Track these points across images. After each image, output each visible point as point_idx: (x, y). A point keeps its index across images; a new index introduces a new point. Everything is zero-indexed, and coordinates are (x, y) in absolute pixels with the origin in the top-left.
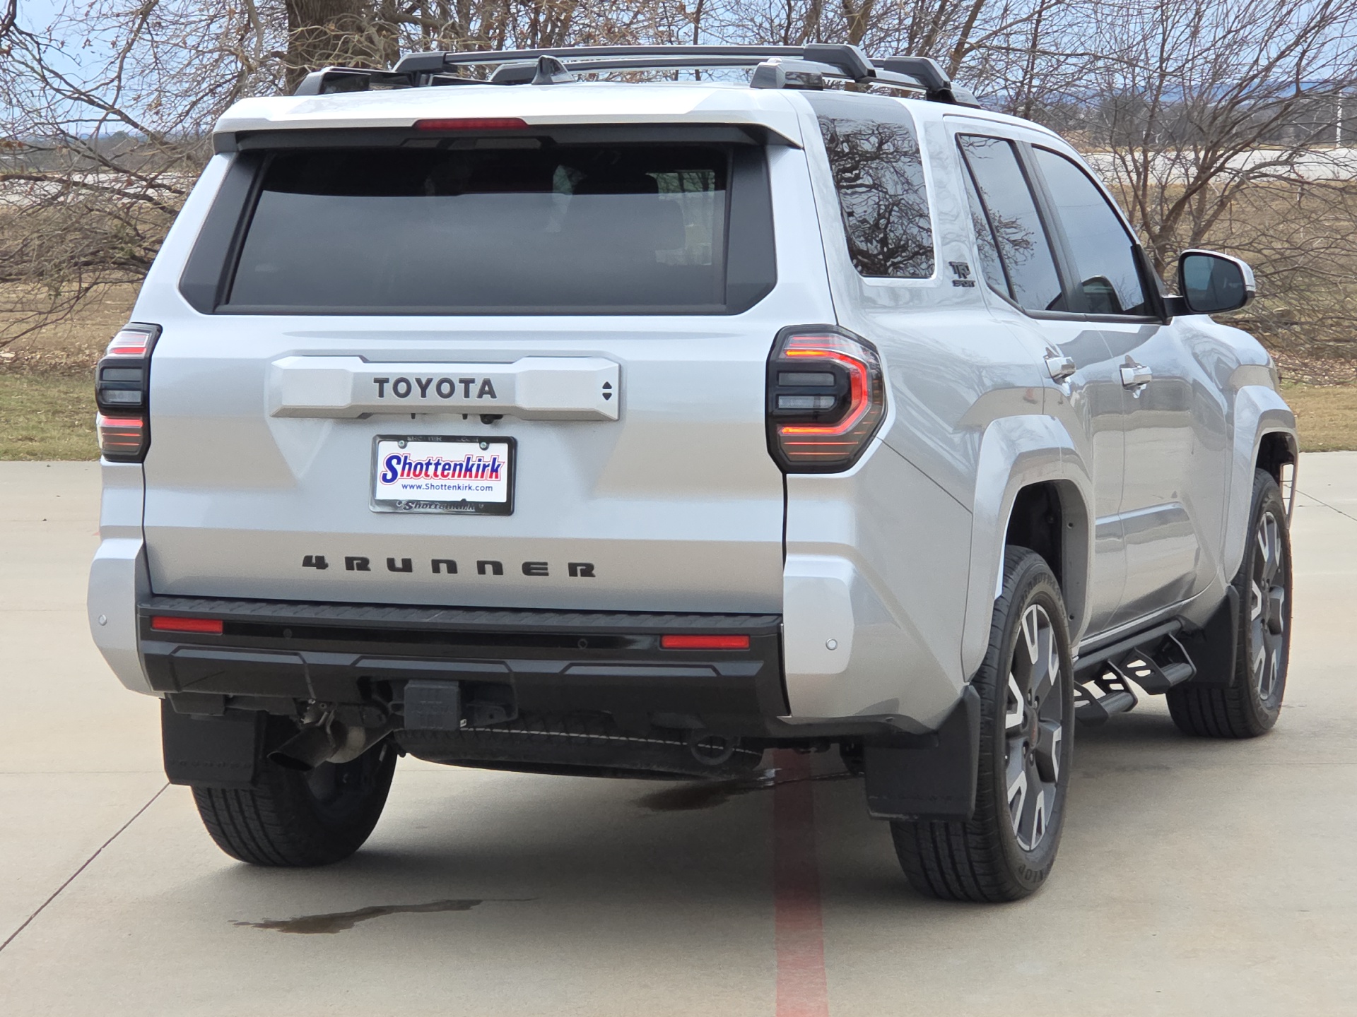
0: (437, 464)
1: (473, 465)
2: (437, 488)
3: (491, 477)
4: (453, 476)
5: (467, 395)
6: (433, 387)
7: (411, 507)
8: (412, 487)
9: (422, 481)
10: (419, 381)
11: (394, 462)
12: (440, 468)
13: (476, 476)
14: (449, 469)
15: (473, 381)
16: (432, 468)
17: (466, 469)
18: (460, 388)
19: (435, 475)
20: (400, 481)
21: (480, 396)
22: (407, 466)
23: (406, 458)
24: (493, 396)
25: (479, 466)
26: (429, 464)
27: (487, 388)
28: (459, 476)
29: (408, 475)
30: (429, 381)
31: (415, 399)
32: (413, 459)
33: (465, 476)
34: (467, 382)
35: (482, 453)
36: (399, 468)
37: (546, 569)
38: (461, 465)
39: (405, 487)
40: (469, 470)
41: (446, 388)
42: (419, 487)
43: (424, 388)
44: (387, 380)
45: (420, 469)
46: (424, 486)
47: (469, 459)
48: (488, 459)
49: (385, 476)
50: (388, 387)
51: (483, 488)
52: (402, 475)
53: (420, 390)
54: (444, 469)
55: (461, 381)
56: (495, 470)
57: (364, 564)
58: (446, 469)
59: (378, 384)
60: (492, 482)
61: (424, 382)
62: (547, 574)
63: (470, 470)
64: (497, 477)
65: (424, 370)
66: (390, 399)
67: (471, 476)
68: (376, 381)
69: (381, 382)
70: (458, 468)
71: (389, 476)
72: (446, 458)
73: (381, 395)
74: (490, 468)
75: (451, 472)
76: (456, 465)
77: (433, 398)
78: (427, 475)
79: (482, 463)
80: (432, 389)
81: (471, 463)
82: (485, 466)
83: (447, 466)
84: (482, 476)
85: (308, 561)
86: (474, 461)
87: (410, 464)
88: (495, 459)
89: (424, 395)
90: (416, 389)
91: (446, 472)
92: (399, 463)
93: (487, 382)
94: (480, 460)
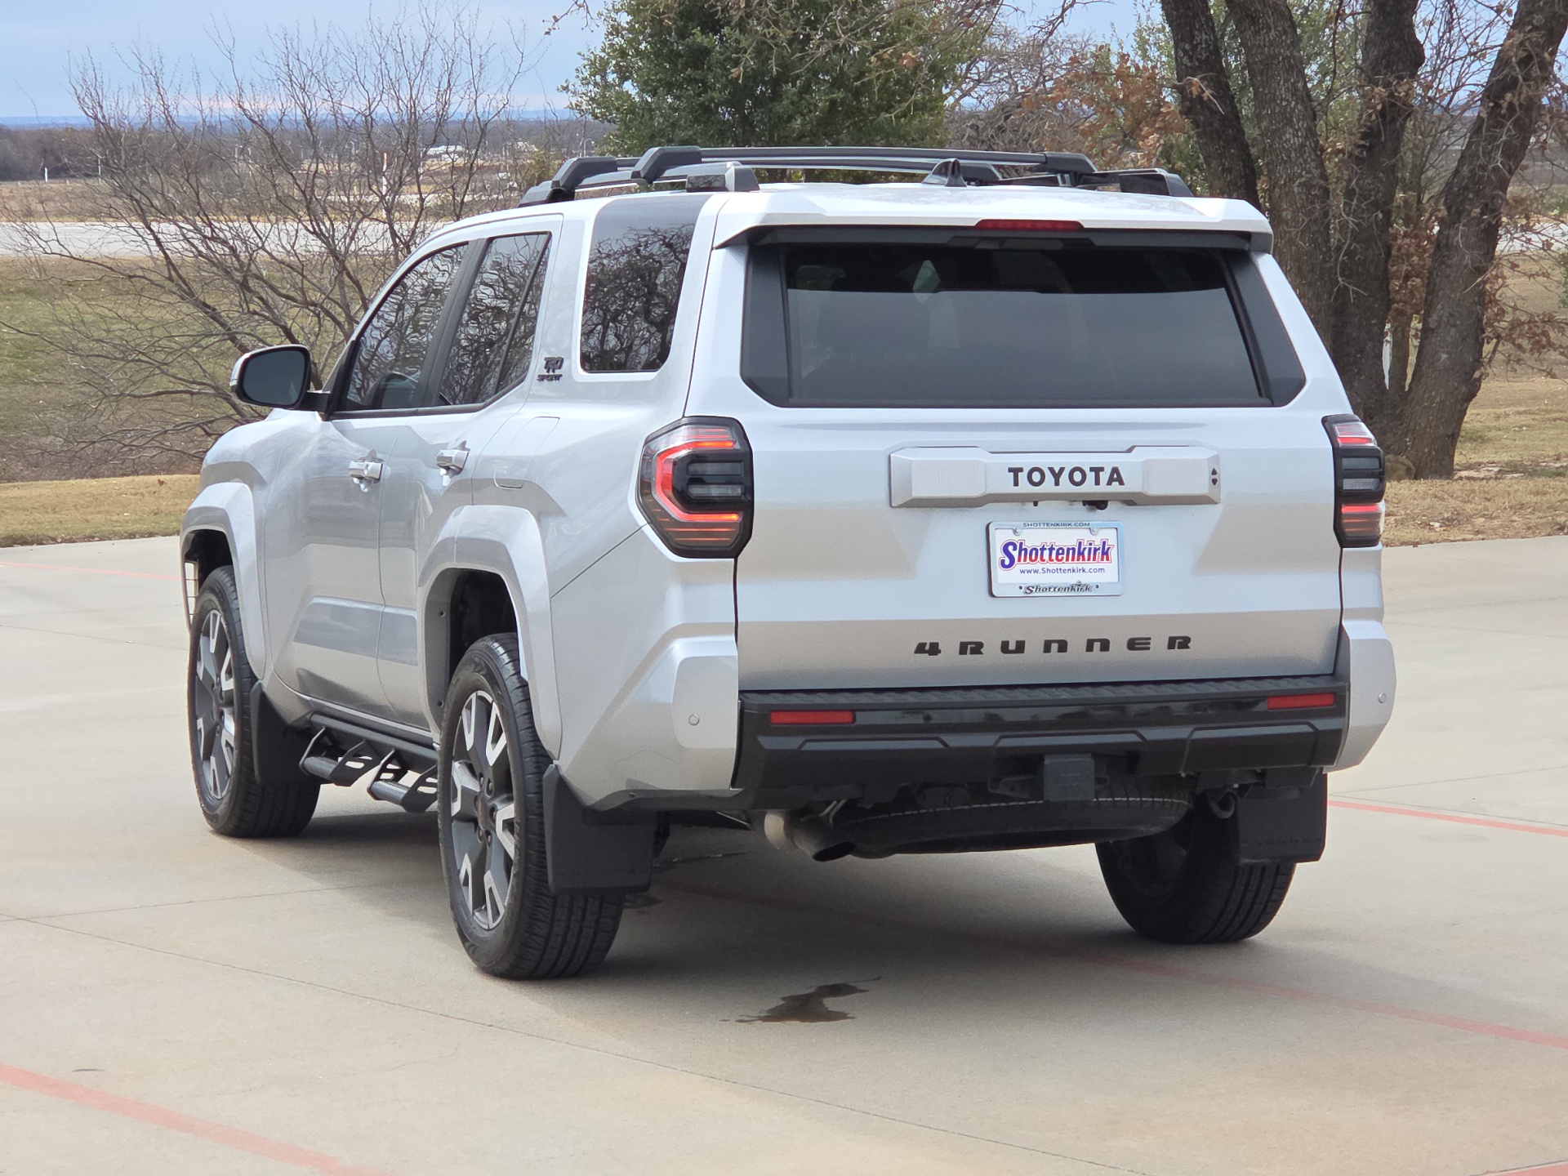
0: (1051, 549)
1: (1085, 549)
2: (1053, 571)
3: (1102, 559)
4: (1067, 560)
5: (1097, 482)
6: (1065, 475)
7: (1032, 591)
8: (1029, 572)
9: (1038, 566)
10: (1051, 470)
11: (1010, 548)
12: (1054, 553)
13: (1089, 559)
14: (1063, 553)
15: (1102, 469)
16: (1046, 553)
17: (1078, 553)
18: (1091, 476)
19: (1051, 560)
20: (1018, 566)
21: (1109, 483)
22: (1023, 552)
23: (1021, 544)
24: (1121, 483)
25: (1090, 549)
26: (1043, 549)
27: (1115, 476)
28: (1073, 560)
29: (1025, 560)
30: (1062, 470)
31: (1049, 486)
32: (1028, 545)
33: (1078, 560)
34: (1097, 471)
35: (1091, 538)
36: (1015, 554)
37: (1149, 643)
38: (1074, 549)
39: (1023, 572)
40: (1081, 554)
41: (1077, 476)
42: (1036, 571)
43: (1057, 476)
44: (1021, 470)
45: (1035, 554)
46: (1040, 571)
47: (1080, 543)
48: (1098, 543)
49: (1003, 561)
50: (1022, 476)
51: (1096, 571)
52: (1019, 560)
53: (1053, 480)
54: (1058, 554)
55: (1092, 469)
56: (1105, 553)
57: (977, 648)
58: (1060, 553)
59: (1012, 474)
60: (1104, 565)
61: (1057, 471)
62: (1149, 649)
63: (1083, 554)
64: (1108, 559)
65: (1057, 461)
66: (1025, 487)
67: (1084, 560)
68: (1010, 470)
69: (1015, 471)
70: (1071, 551)
71: (1007, 562)
72: (1058, 544)
73: (1016, 484)
74: (1100, 551)
75: (1065, 556)
76: (1068, 550)
77: (1065, 486)
78: (1042, 560)
79: (1093, 547)
80: (1064, 477)
81: (1082, 547)
82: (1096, 550)
83: (1060, 551)
84: (1094, 559)
85: (921, 649)
86: (1085, 545)
87: (1026, 550)
88: (1104, 543)
89: (1057, 484)
90: (1049, 477)
91: (1060, 557)
92: (1015, 549)
93: (1115, 470)
94: (1091, 544)
